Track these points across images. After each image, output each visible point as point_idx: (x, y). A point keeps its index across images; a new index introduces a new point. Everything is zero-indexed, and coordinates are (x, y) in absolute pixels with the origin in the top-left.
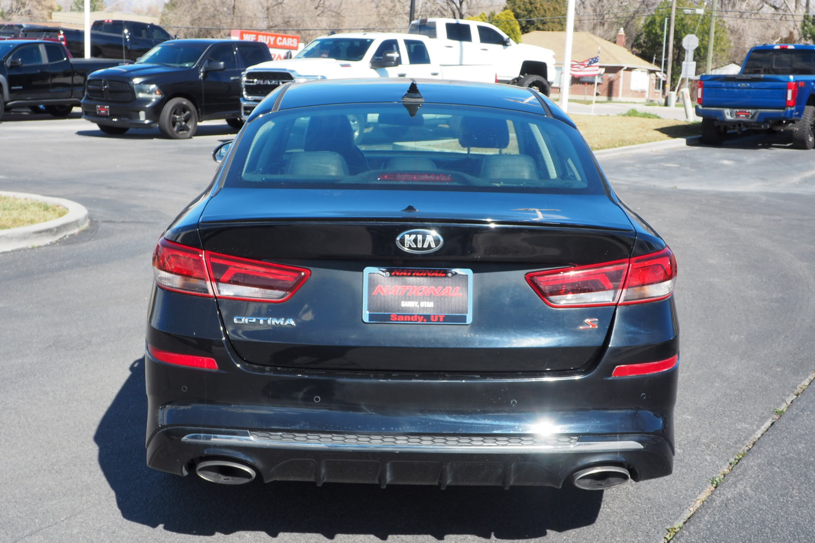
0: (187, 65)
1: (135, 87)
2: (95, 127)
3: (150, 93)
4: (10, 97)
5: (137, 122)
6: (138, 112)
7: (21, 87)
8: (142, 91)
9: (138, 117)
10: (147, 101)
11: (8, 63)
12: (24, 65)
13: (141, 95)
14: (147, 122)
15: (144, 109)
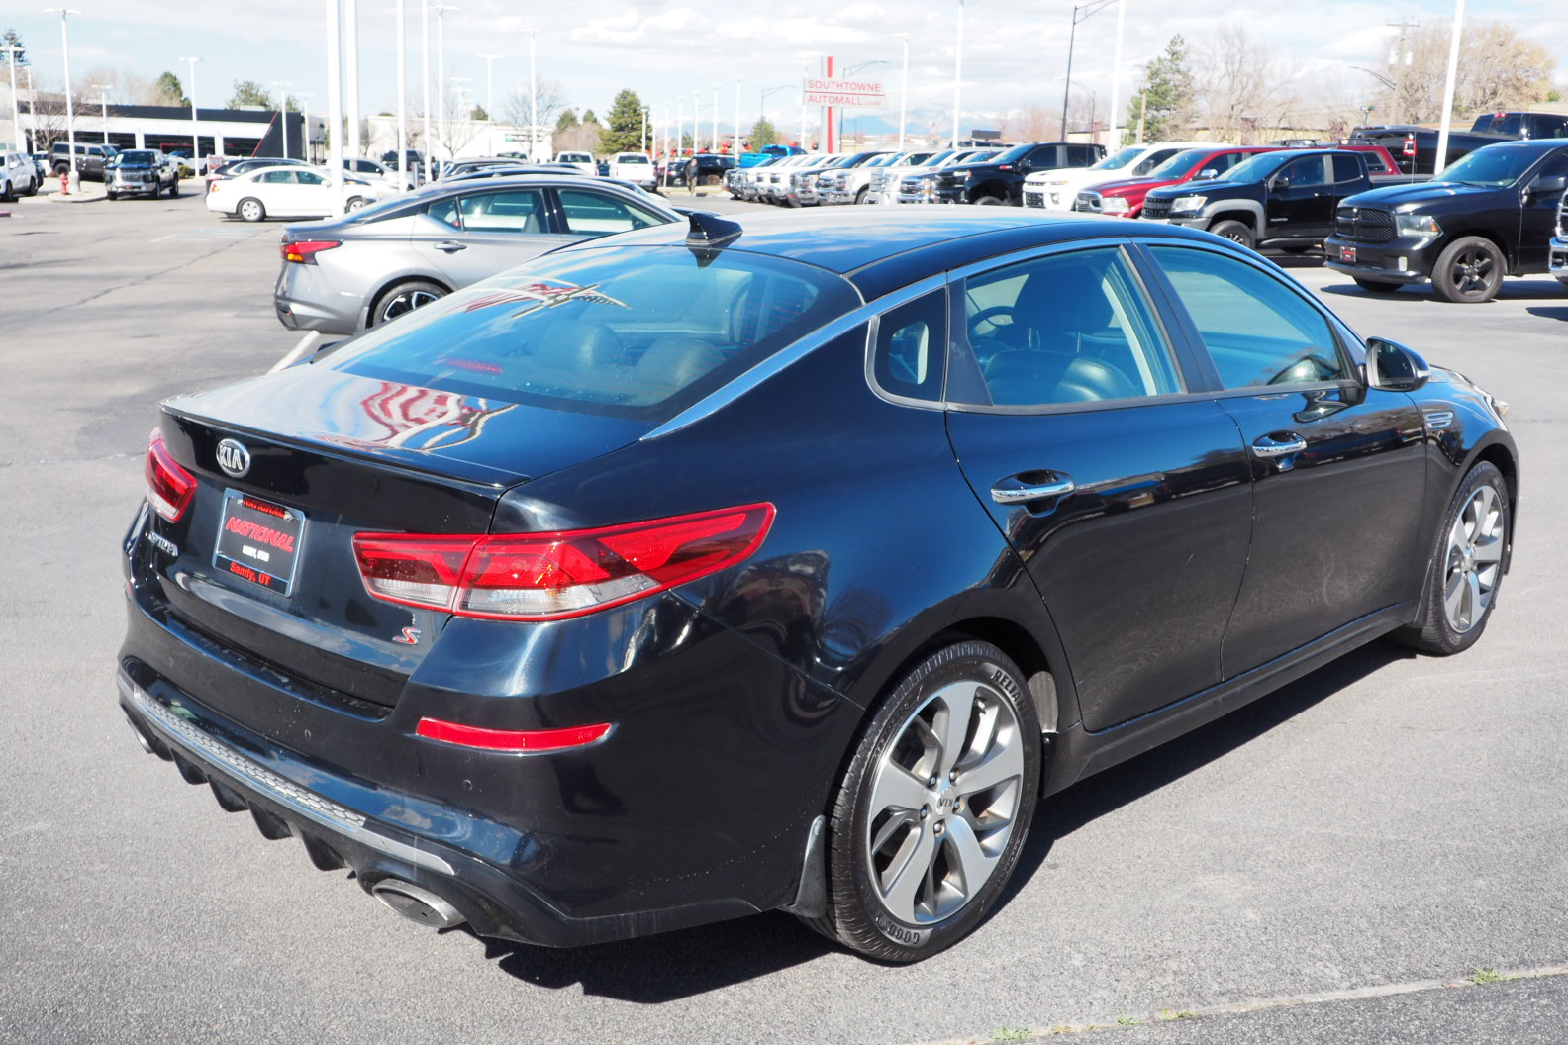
0: (1500, 183)
1: (1397, 218)
2: (1350, 281)
3: (1421, 228)
4: (1266, 233)
5: (1394, 274)
6: (1397, 257)
7: (1286, 219)
8: (1409, 225)
9: (1396, 266)
10: (1415, 240)
11: (1270, 185)
12: (1292, 187)
13: (1406, 232)
14: (1411, 273)
15: (1407, 254)
